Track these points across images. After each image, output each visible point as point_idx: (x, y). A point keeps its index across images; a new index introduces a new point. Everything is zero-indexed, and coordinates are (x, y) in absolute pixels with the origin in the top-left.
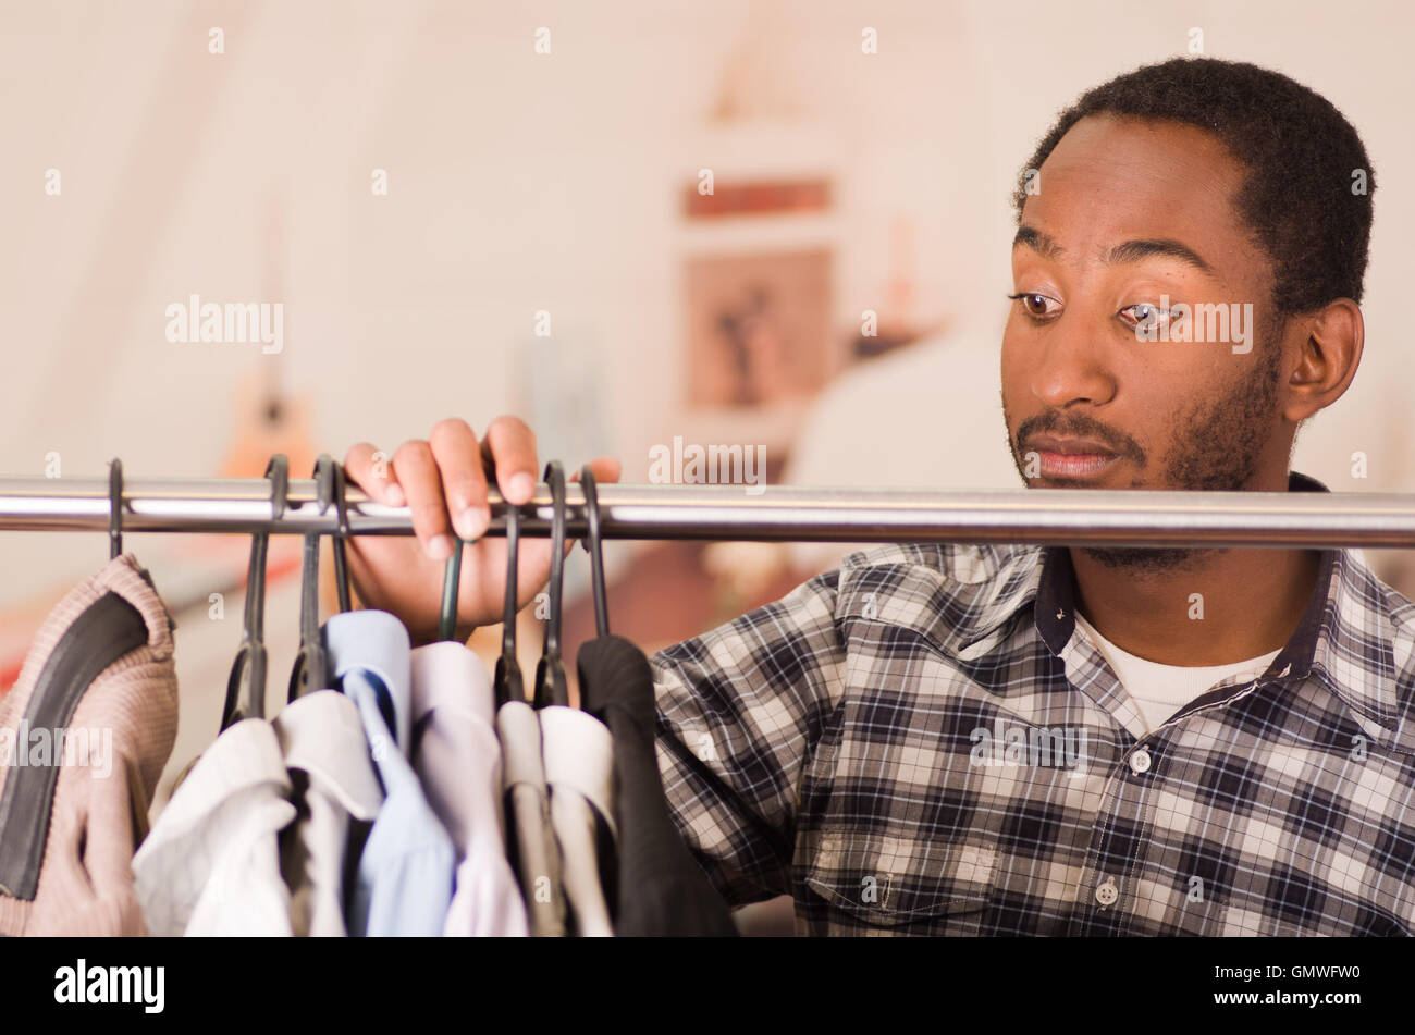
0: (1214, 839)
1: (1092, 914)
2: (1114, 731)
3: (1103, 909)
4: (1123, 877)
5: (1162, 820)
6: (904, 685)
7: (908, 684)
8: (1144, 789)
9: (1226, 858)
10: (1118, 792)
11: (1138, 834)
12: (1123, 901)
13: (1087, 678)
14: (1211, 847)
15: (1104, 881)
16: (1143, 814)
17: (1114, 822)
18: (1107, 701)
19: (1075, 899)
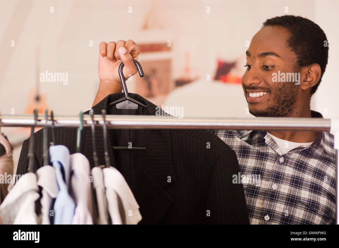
0: (298, 176)
1: (271, 191)
2: (275, 154)
3: (274, 190)
4: (278, 184)
5: (287, 172)
6: (230, 144)
7: (231, 143)
8: (283, 166)
9: (301, 180)
10: (277, 166)
11: (281, 175)
12: (278, 189)
13: (270, 143)
14: (298, 178)
15: (274, 184)
16: (282, 171)
17: (276, 172)
18: (274, 148)
19: (268, 188)
